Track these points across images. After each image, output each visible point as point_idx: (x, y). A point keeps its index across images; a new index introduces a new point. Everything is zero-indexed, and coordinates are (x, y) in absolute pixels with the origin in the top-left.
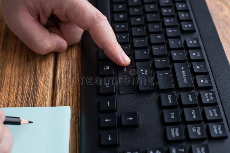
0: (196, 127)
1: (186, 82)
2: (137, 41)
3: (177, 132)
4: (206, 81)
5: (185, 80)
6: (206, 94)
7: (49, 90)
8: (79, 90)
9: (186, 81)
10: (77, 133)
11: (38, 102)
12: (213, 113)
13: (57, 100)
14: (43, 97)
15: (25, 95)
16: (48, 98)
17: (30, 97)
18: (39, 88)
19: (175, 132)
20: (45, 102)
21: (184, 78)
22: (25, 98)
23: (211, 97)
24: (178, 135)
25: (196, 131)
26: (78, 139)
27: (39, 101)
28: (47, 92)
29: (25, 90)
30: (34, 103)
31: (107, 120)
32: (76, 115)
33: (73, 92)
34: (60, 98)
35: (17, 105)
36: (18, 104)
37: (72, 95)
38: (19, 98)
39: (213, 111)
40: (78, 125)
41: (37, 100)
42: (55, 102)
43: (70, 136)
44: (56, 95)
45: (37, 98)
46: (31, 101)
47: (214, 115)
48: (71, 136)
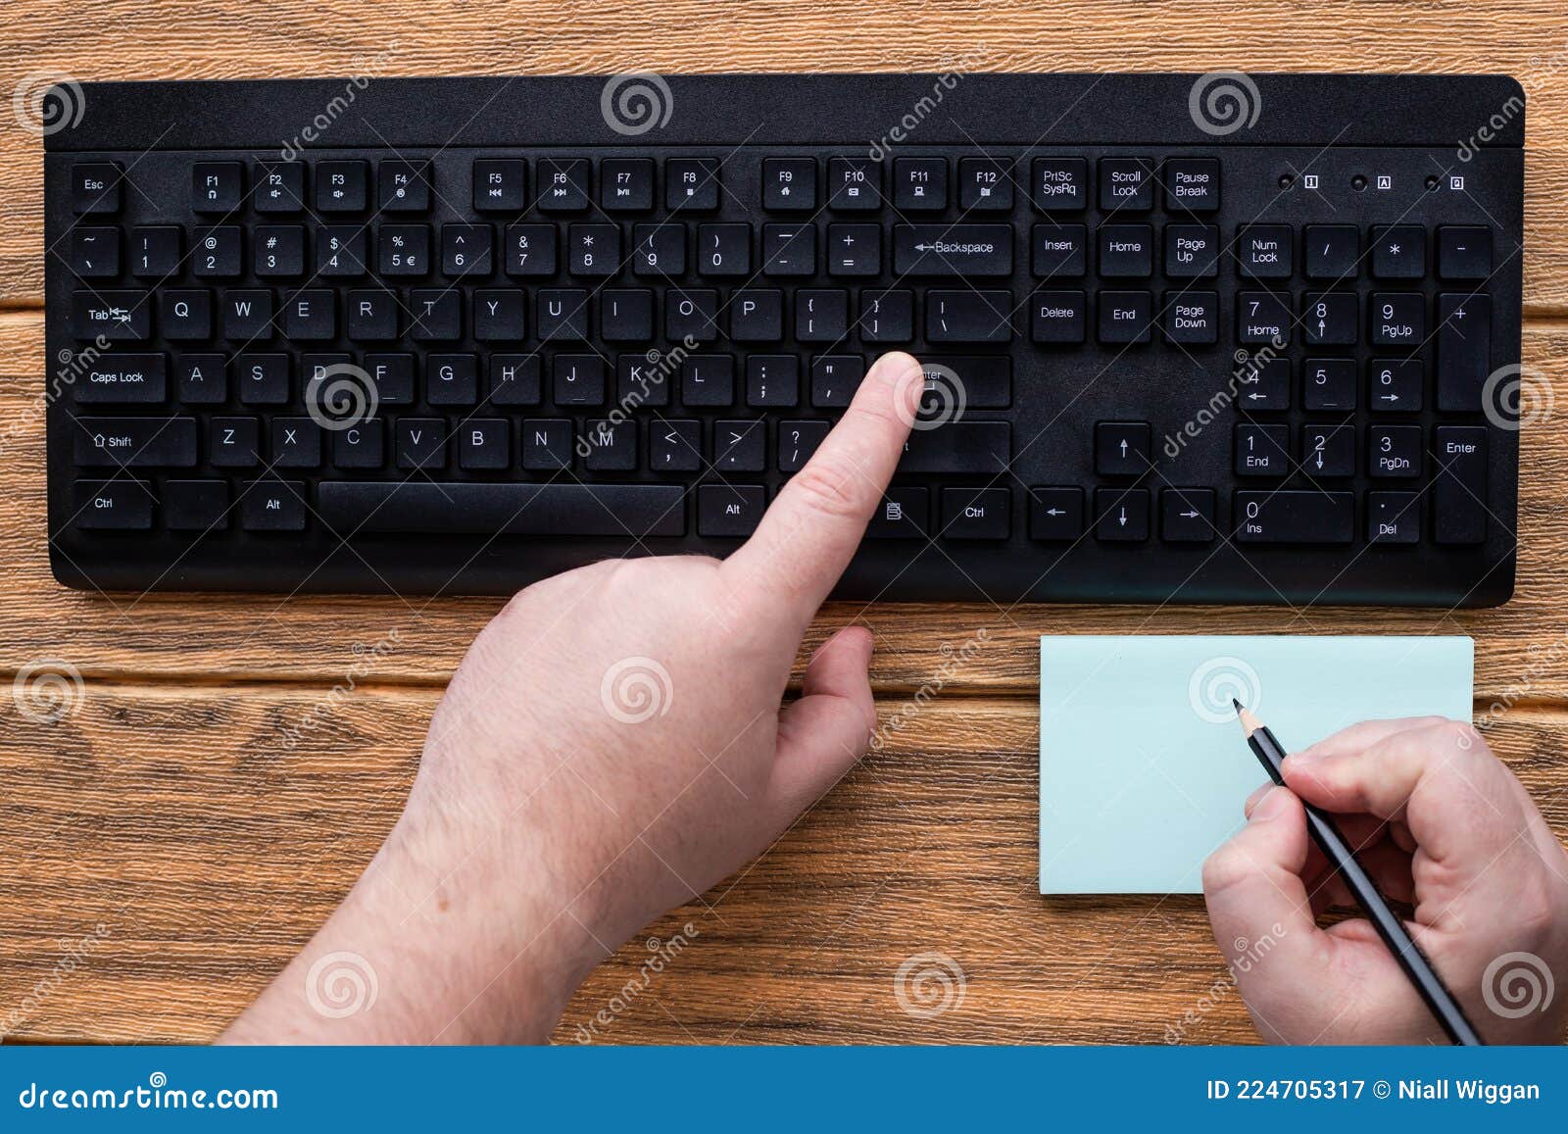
0: (1177, 250)
1: (989, 248)
2: (763, 392)
3: (1186, 311)
4: (989, 178)
5: (978, 248)
6: (1047, 191)
7: (932, 711)
8: (930, 607)
9: (984, 248)
10: (1113, 612)
11: (979, 745)
12: (1127, 184)
13: (975, 681)
14: (961, 729)
15: (948, 792)
16: (965, 712)
17: (957, 773)
18: (919, 745)
19: (1189, 317)
20: (984, 722)
21: (967, 249)
22: (959, 792)
23: (1062, 178)
24: (1198, 311)
25: (1190, 251)
26: (1136, 608)
27: (979, 742)
28: (937, 717)
29: (925, 794)
30: (983, 759)
31: (1123, 520)
32: (1040, 616)
33: (937, 628)
34: (968, 672)
35: (988, 815)
36: (987, 812)
37: (953, 631)
38: (960, 811)
39: (1119, 185)
40: (1081, 610)
41: (970, 748)
42: (983, 687)
43: (1124, 634)
44: (954, 685)
45: (961, 750)
46: (974, 770)
47: (1135, 184)
48: (1126, 631)
